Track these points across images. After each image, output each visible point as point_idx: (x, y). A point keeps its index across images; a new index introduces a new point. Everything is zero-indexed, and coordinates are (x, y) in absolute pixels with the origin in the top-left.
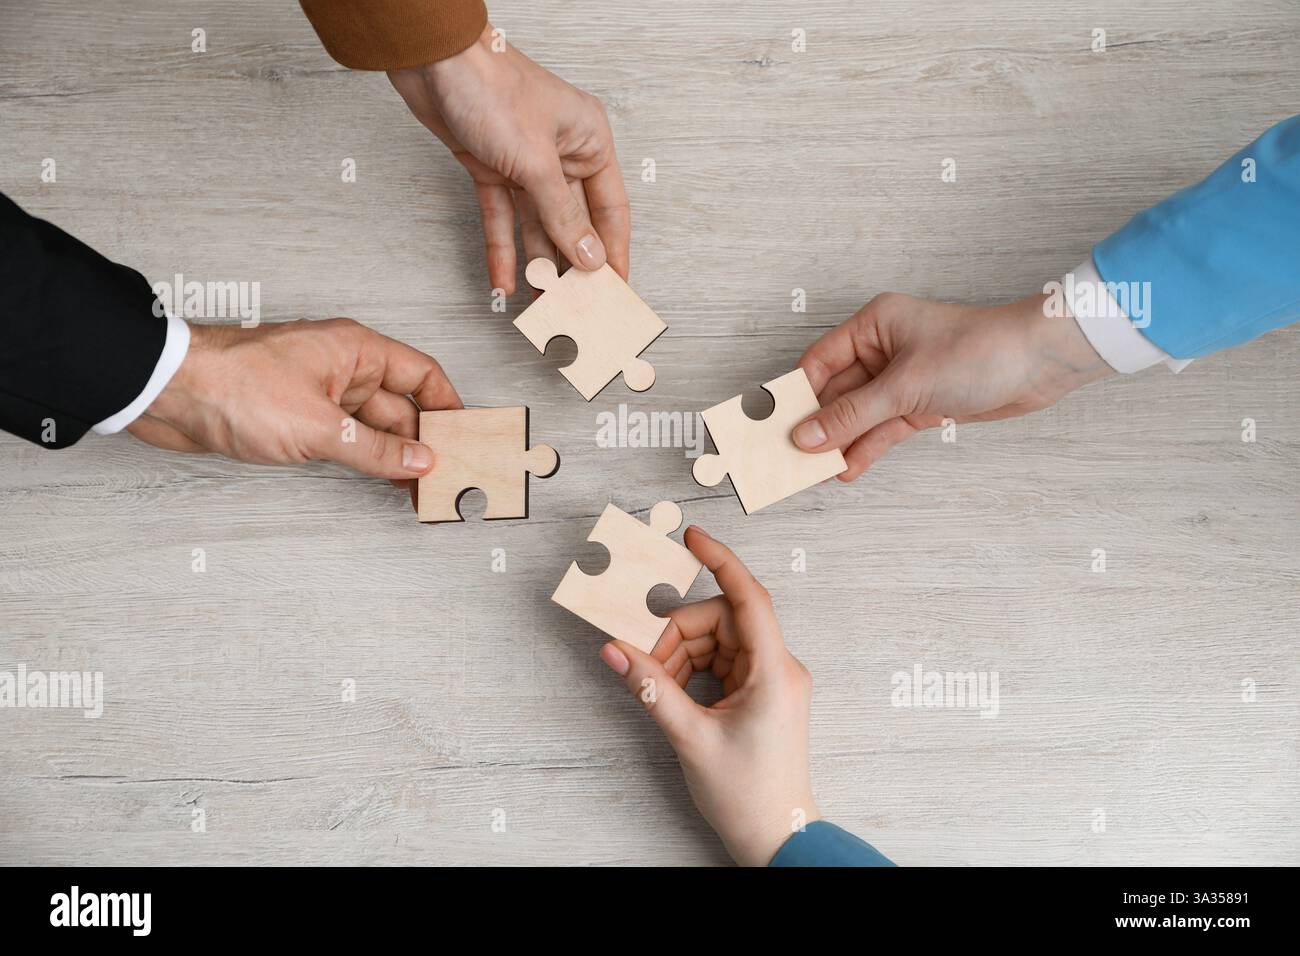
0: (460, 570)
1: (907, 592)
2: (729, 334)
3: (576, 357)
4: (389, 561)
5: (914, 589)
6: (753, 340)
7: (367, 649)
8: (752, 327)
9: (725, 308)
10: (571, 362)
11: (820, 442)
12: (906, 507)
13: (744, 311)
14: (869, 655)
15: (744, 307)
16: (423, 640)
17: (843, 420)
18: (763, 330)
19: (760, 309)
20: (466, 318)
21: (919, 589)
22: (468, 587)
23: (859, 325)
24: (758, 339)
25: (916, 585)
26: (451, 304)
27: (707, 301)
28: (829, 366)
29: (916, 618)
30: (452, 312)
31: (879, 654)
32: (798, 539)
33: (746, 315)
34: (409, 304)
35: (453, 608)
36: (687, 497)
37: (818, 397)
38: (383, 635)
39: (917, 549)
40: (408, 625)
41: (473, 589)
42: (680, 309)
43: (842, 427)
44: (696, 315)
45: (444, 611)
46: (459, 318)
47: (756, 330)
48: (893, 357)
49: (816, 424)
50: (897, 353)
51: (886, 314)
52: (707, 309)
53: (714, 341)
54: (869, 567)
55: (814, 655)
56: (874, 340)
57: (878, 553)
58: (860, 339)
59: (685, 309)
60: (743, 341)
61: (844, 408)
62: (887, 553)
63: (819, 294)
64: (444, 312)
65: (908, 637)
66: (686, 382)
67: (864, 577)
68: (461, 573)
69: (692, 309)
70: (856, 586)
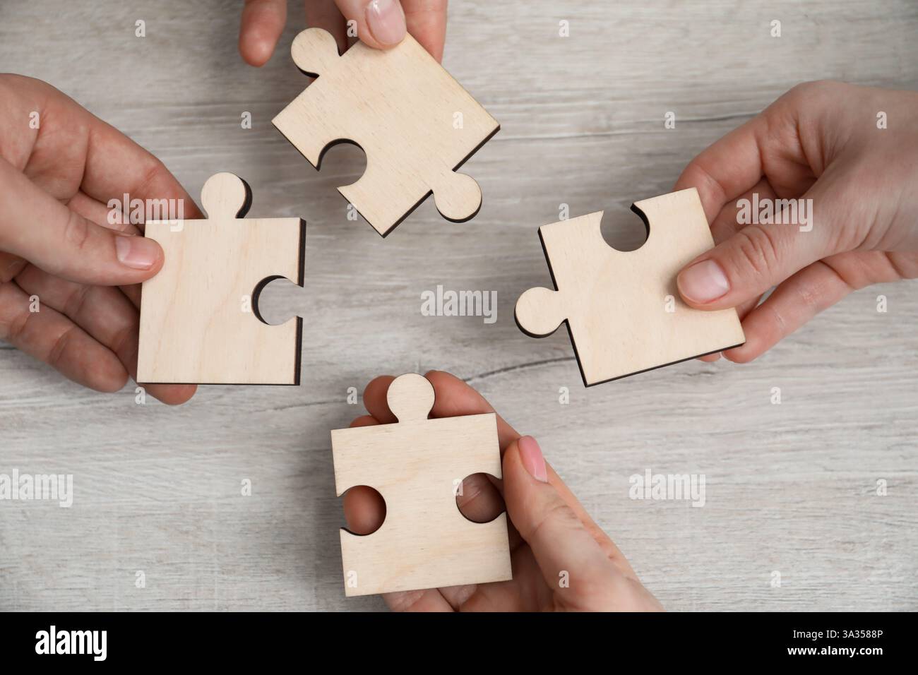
0: (208, 474)
1: (839, 485)
2: (573, 134)
3: (363, 171)
4: (106, 464)
5: (848, 480)
6: (605, 142)
7: (76, 592)
8: (603, 123)
9: (566, 100)
10: (356, 179)
11: (721, 293)
12: (831, 365)
13: (591, 103)
14: (790, 577)
15: (592, 97)
16: (156, 576)
17: (755, 258)
18: (620, 128)
19: (614, 99)
20: (209, 122)
21: (854, 480)
22: (218, 498)
23: (770, 123)
24: (613, 141)
25: (852, 475)
26: (189, 104)
27: (540, 90)
28: (724, 186)
29: (854, 522)
30: (189, 114)
31: (804, 575)
32: (682, 415)
33: (595, 108)
34: (130, 106)
35: (199, 528)
36: (524, 360)
37: (712, 226)
38: (98, 571)
39: (849, 424)
40: (136, 555)
41: (225, 501)
42: (504, 103)
43: (755, 271)
44: (526, 110)
45: (187, 532)
46: (199, 123)
47: (610, 128)
48: (824, 168)
49: (712, 268)
50: (830, 161)
51: (810, 110)
52: (542, 101)
53: (554, 145)
54: (784, 451)
55: (713, 580)
56: (793, 146)
57: (795, 432)
58: (772, 145)
59: (511, 102)
60: (592, 143)
61: (757, 244)
62: (807, 431)
63: (694, 77)
64: (179, 115)
65: (845, 550)
66: (517, 201)
67: (776, 467)
68: (209, 479)
69: (520, 102)
70: (767, 479)
